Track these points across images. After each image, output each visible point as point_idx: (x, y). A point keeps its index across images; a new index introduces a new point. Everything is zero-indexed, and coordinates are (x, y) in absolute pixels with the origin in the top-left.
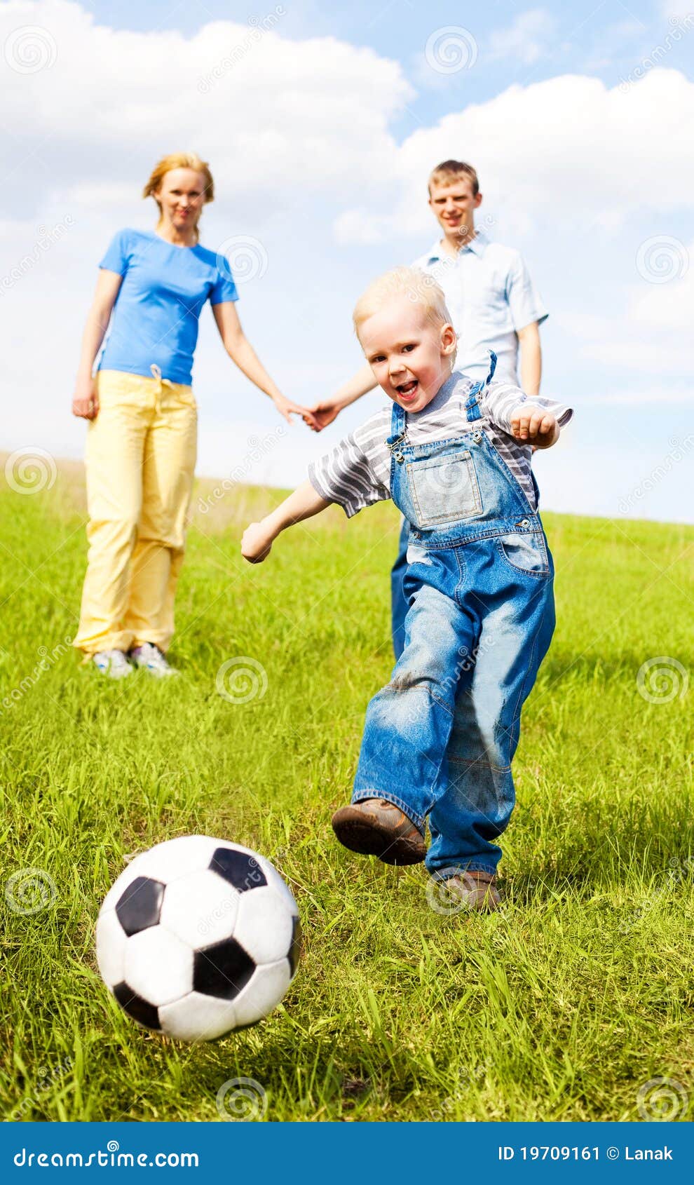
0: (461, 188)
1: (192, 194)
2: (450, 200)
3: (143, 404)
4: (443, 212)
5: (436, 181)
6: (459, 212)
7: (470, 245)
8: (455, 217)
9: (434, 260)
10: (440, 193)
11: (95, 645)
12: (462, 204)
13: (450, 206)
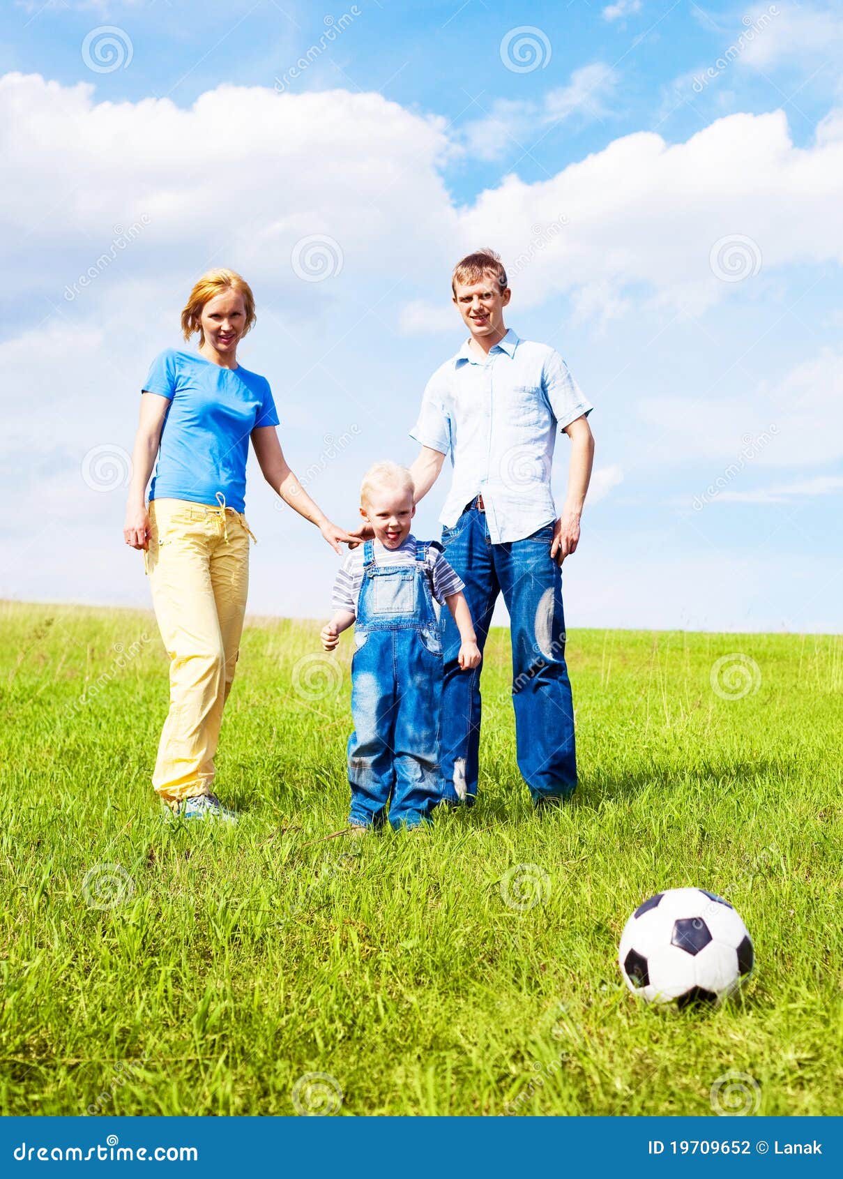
0: (486, 286)
1: (233, 315)
2: (475, 298)
3: (209, 533)
4: (470, 310)
5: (460, 278)
6: (486, 311)
7: (503, 345)
8: (481, 316)
9: (463, 361)
10: (464, 290)
11: (182, 790)
12: (488, 302)
13: (475, 304)
